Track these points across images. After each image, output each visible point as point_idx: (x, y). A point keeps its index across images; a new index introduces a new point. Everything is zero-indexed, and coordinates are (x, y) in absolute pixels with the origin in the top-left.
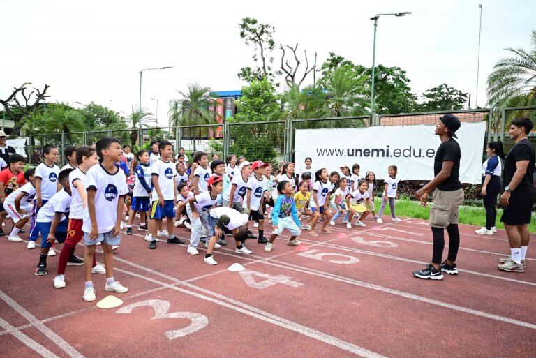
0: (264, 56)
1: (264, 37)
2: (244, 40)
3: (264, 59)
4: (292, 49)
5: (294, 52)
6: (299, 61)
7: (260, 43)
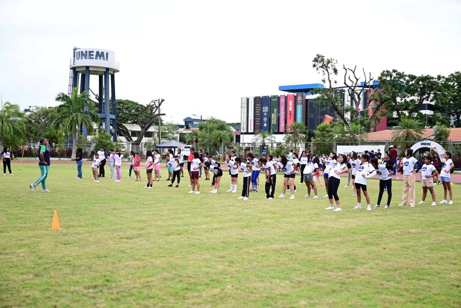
0: (330, 79)
1: (329, 65)
2: (315, 68)
3: (330, 81)
4: (352, 70)
5: (354, 72)
6: (358, 78)
7: (327, 70)
